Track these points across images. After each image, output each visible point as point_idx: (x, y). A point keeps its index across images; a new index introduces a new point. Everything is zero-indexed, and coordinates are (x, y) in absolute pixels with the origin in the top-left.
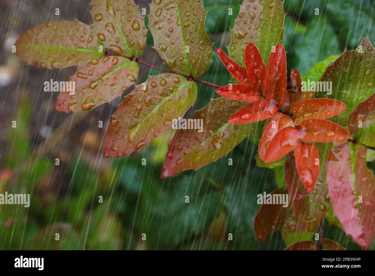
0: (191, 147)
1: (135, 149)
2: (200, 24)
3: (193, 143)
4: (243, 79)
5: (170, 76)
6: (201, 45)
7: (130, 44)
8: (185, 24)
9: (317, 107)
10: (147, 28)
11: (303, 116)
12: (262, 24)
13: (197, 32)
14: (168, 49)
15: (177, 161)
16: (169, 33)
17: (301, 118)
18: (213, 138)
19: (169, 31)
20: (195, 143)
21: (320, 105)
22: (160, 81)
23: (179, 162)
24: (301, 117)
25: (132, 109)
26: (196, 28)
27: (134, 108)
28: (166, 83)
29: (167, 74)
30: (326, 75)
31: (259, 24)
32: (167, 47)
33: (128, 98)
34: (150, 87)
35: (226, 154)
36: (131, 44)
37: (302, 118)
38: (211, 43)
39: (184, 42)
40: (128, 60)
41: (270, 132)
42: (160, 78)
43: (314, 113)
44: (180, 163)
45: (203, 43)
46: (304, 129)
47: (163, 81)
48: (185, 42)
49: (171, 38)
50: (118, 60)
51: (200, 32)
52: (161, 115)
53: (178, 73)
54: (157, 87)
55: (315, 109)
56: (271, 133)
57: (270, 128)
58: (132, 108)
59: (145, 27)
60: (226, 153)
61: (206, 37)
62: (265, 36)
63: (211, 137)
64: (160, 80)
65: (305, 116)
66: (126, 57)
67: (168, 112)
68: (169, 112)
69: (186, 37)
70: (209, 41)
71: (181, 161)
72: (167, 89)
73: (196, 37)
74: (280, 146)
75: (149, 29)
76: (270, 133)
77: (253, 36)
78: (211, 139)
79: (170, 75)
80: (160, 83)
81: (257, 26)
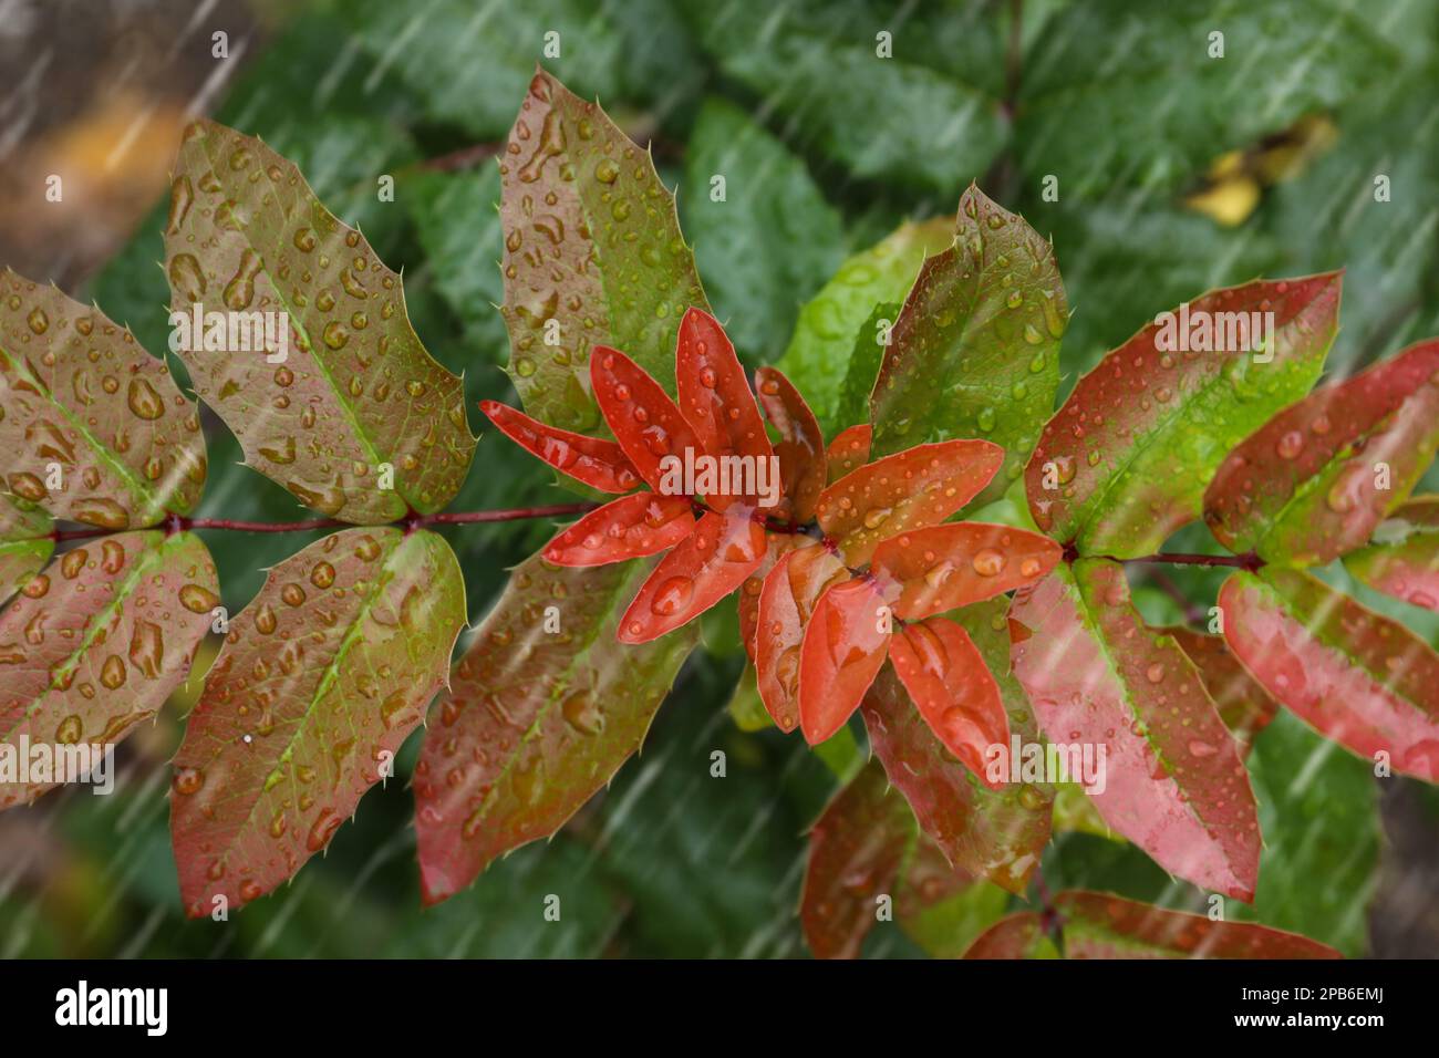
0: (497, 760)
1: (310, 850)
2: (387, 323)
3: (498, 743)
4: (616, 478)
5: (341, 542)
6: (416, 397)
7: (145, 476)
8: (329, 338)
9: (902, 481)
10: (193, 397)
11: (864, 524)
12: (597, 249)
13: (388, 355)
14: (300, 450)
15: (463, 829)
16: (280, 390)
17: (859, 534)
18: (563, 699)
19: (278, 383)
20: (506, 742)
21: (909, 473)
22: (308, 575)
23: (471, 829)
24: (858, 531)
25: (243, 709)
26: (380, 344)
27: (246, 706)
28: (332, 572)
29: (328, 541)
30: (891, 362)
31: (587, 250)
32: (291, 442)
33: (216, 676)
34: (280, 608)
35: (637, 743)
36: (150, 475)
37: (863, 535)
38: (452, 379)
39: (349, 406)
40: (156, 535)
41: (773, 622)
42: (309, 563)
43: (898, 505)
44: (478, 829)
45: (425, 388)
46: (884, 573)
47: (323, 571)
48: (352, 402)
49: (296, 405)
50: (120, 548)
51: (400, 353)
52: (360, 695)
53: (363, 522)
54: (309, 597)
55: (899, 491)
56: (778, 623)
57: (769, 608)
58: (239, 707)
59: (183, 395)
60: (637, 739)
61: (429, 363)
62: (624, 288)
63: (555, 700)
64: (311, 568)
65: (869, 524)
66: (148, 525)
67: (383, 677)
68: (387, 672)
69: (350, 385)
70: (444, 375)
71: (476, 822)
72: (343, 592)
73: (388, 374)
74: (836, 664)
75: (200, 400)
76: (774, 627)
77: (583, 301)
78: (559, 705)
79: (336, 538)
80: (313, 581)
81: (582, 260)
